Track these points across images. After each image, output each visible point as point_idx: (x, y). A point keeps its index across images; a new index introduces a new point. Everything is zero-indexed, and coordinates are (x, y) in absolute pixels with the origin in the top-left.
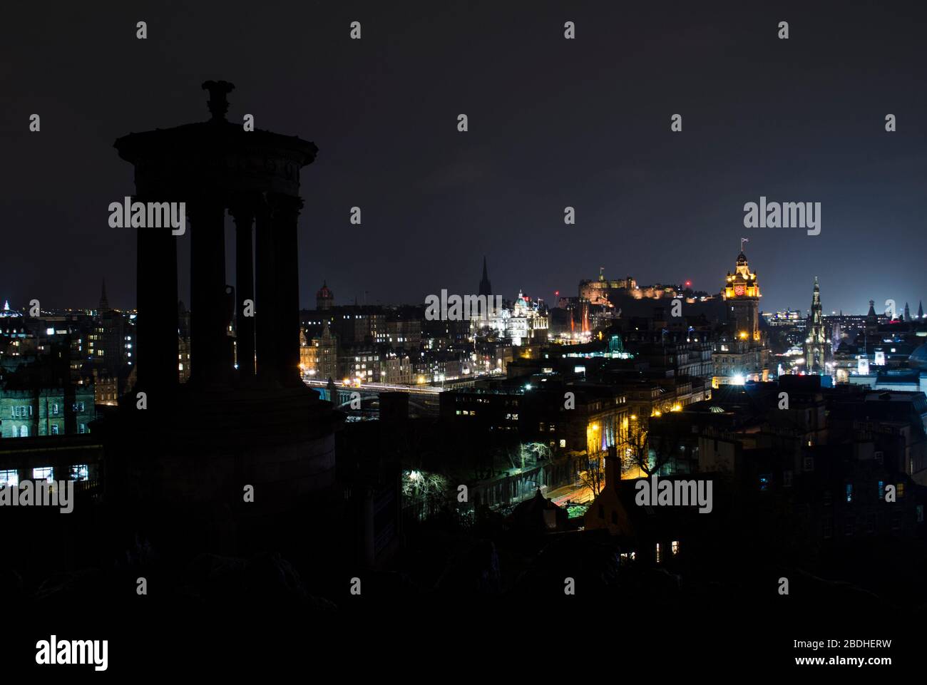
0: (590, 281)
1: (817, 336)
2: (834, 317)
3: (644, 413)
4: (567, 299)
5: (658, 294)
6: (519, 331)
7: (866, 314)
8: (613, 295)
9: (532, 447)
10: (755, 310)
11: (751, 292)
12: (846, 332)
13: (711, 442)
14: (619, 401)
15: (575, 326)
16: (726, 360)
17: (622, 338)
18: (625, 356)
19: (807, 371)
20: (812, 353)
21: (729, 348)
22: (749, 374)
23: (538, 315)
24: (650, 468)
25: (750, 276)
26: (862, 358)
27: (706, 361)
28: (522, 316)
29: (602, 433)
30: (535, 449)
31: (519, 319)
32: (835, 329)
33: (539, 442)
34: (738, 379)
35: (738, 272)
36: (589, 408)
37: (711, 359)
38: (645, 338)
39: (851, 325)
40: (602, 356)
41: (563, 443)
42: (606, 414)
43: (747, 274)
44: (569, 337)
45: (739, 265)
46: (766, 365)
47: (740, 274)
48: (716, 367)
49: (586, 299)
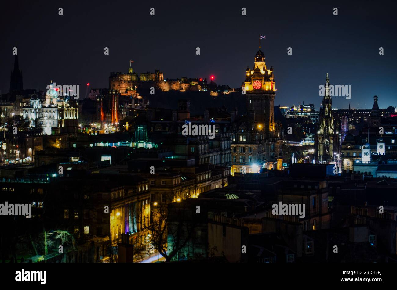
0: (120, 74)
1: (328, 128)
2: (344, 111)
3: (166, 199)
4: (98, 91)
5: (184, 86)
6: (50, 121)
7: (371, 108)
8: (143, 88)
9: (55, 234)
10: (271, 103)
11: (268, 86)
12: (353, 125)
13: (220, 227)
14: (142, 189)
15: (105, 116)
16: (243, 150)
17: (148, 128)
18: (150, 146)
19: (317, 160)
20: (323, 143)
21: (246, 139)
22: (265, 162)
23: (68, 105)
24: (168, 253)
25: (266, 72)
26: (365, 148)
27: (225, 150)
28: (53, 106)
29: (125, 219)
30: (58, 236)
31: (50, 109)
32: (344, 122)
33: (63, 230)
34: (255, 168)
35: (256, 67)
36: (112, 195)
37: (230, 149)
38: (169, 129)
39: (358, 118)
40: (127, 145)
41: (87, 229)
42: (129, 201)
43: (264, 69)
44: (99, 127)
45: (257, 61)
46: (280, 154)
47: (258, 69)
48: (235, 156)
49: (116, 91)
